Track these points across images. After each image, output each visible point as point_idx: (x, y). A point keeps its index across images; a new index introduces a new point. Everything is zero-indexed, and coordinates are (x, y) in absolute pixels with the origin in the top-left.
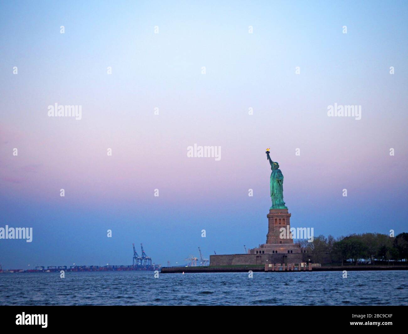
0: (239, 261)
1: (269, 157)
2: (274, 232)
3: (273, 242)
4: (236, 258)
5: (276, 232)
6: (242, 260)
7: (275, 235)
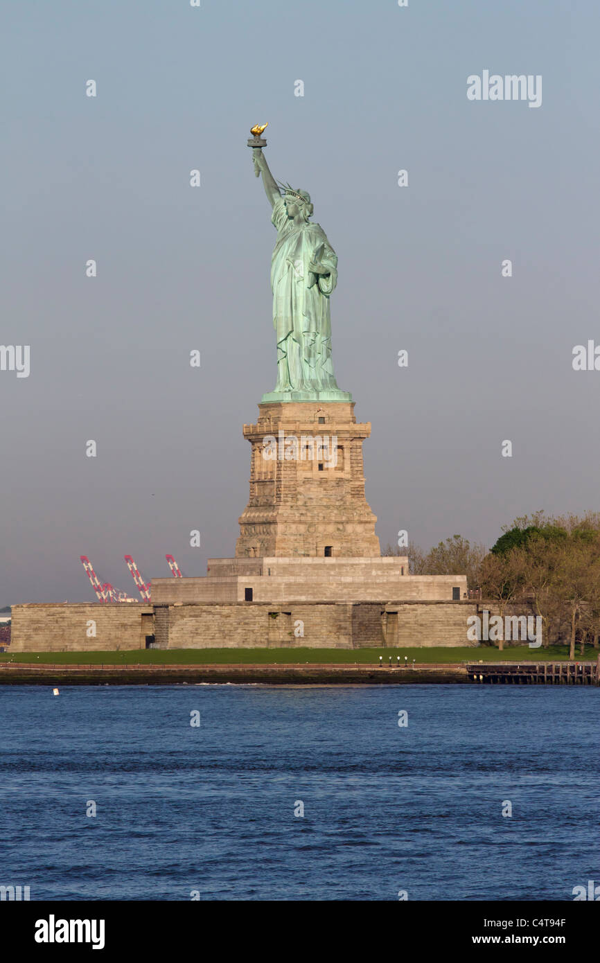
0: (196, 633)
1: (263, 168)
2: (300, 503)
3: (296, 550)
4: (183, 617)
5: (305, 504)
6: (208, 629)
7: (303, 518)
